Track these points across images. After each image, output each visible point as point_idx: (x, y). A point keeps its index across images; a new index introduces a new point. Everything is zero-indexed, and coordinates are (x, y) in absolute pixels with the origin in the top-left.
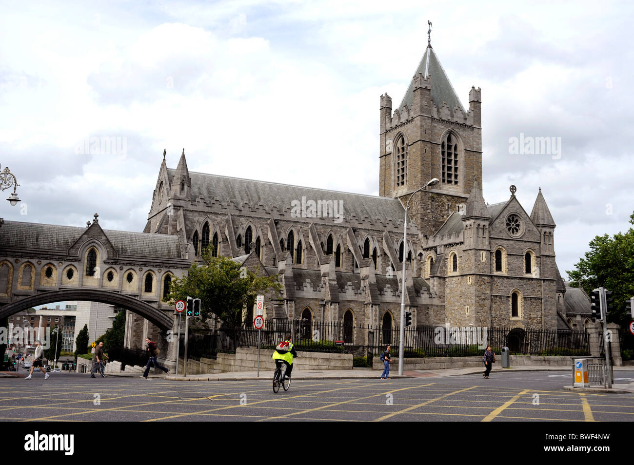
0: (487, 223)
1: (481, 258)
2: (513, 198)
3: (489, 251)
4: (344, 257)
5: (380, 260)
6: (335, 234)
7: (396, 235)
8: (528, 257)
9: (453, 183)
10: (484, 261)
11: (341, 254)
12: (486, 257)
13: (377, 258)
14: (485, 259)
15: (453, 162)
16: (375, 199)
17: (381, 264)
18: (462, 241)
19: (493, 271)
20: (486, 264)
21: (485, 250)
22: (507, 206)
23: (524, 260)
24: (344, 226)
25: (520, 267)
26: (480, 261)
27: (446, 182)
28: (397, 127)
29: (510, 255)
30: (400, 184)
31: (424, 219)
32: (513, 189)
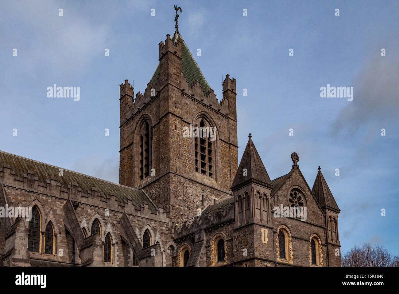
0: (268, 192)
1: (263, 238)
2: (295, 167)
3: (271, 228)
4: (59, 241)
5: (116, 250)
6: (43, 206)
7: (138, 220)
8: (313, 244)
9: (207, 174)
10: (266, 242)
11: (54, 237)
12: (268, 237)
13: (112, 247)
14: (267, 240)
15: (207, 151)
16: (111, 185)
17: (118, 256)
18: (233, 217)
19: (277, 258)
20: (268, 246)
21: (267, 227)
22: (288, 177)
23: (310, 247)
24: (59, 197)
25: (306, 255)
26: (261, 241)
27: (199, 170)
28: (140, 110)
29: (296, 238)
30: (144, 176)
31: (174, 206)
32: (295, 157)
